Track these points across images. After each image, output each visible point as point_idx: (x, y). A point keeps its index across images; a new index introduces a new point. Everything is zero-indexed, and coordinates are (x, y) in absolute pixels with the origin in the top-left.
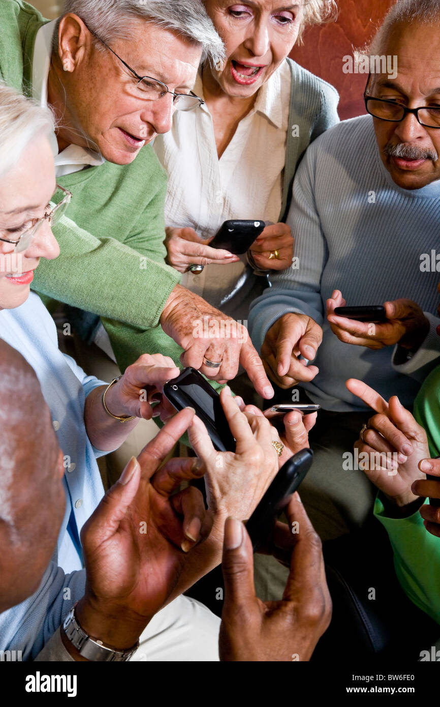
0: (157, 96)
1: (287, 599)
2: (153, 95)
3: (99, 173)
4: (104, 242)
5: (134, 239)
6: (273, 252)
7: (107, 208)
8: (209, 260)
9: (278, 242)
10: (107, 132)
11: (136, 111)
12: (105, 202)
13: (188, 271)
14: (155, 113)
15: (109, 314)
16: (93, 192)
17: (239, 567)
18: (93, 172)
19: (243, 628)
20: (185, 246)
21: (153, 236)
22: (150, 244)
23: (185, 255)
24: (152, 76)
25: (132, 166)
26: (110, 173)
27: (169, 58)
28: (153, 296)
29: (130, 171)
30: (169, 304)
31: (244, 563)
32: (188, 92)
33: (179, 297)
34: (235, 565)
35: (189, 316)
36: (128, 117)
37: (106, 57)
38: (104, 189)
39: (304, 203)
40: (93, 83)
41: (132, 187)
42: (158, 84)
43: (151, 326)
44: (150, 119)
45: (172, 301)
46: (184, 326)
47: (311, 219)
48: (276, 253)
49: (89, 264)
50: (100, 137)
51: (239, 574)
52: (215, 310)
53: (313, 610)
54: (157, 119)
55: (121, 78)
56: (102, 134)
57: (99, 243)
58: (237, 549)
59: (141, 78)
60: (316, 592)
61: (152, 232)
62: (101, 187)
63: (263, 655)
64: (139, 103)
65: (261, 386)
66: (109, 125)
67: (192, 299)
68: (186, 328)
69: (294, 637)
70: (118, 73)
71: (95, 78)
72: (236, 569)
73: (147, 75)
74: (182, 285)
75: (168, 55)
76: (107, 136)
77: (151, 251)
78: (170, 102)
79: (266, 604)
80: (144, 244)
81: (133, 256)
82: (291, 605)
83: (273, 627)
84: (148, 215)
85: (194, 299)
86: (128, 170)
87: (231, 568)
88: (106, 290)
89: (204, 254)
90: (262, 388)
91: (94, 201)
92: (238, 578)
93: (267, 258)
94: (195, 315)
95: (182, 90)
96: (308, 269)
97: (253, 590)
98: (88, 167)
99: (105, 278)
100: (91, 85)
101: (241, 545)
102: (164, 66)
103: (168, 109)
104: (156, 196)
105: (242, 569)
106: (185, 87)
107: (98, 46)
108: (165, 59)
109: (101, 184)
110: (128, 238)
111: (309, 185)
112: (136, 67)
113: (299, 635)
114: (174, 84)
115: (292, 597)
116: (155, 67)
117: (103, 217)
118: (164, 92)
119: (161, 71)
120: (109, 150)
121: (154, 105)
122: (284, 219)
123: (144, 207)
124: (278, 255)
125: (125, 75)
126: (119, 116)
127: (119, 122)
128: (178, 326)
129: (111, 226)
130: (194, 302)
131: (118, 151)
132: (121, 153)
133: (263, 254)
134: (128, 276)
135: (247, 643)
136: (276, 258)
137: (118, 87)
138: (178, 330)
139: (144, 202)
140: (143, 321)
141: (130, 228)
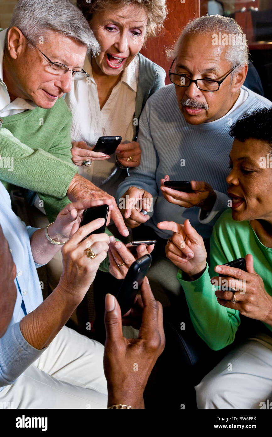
0: (63, 73)
1: (140, 338)
2: (61, 72)
3: (34, 113)
4: (36, 151)
5: (53, 149)
6: (129, 158)
7: (39, 132)
8: (93, 158)
9: (132, 153)
10: (36, 92)
11: (52, 80)
12: (37, 129)
13: (83, 165)
14: (62, 82)
15: (39, 190)
16: (31, 123)
17: (113, 321)
18: (30, 113)
19: (116, 354)
20: (80, 152)
21: (64, 147)
22: (63, 151)
23: (80, 156)
24: (60, 62)
25: (52, 109)
26: (40, 113)
27: (69, 52)
28: (63, 180)
29: (51, 112)
30: (72, 184)
31: (116, 319)
32: (80, 70)
33: (77, 180)
34: (111, 320)
35: (83, 191)
36: (47, 83)
37: (34, 51)
38: (37, 122)
39: (145, 132)
40: (27, 65)
41: (53, 120)
42: (63, 66)
43: (62, 196)
44: (59, 85)
45: (74, 183)
46: (80, 197)
47: (149, 141)
48: (131, 158)
49: (27, 163)
50: (32, 94)
51: (113, 325)
52: (98, 188)
53: (154, 343)
54: (63, 85)
55: (43, 62)
56: (34, 93)
57: (33, 151)
58: (112, 311)
59: (53, 63)
60: (155, 334)
61: (64, 145)
62: (35, 121)
63: (127, 368)
64: (53, 76)
65: (122, 229)
66: (37, 88)
67: (85, 182)
68: (81, 198)
69: (144, 358)
70: (41, 60)
71: (28, 63)
72: (112, 322)
73: (57, 61)
74: (79, 174)
75: (68, 51)
76: (36, 93)
77: (64, 155)
78: (70, 76)
79: (129, 341)
80: (59, 151)
81: (51, 158)
82: (142, 341)
83: (132, 353)
84: (61, 135)
85: (86, 182)
86: (50, 111)
87: (109, 321)
88: (37, 177)
89: (90, 155)
90: (122, 231)
91: (31, 129)
92: (113, 327)
93: (126, 161)
94: (86, 190)
95: (77, 69)
96: (148, 168)
97: (121, 333)
98: (27, 111)
99: (36, 170)
100: (26, 66)
101: (114, 309)
102: (66, 57)
103: (69, 80)
104: (66, 125)
105: (115, 322)
106: (78, 67)
107: (29, 45)
108: (67, 52)
109: (35, 119)
110: (50, 148)
111: (147, 122)
112: (51, 57)
113: (146, 357)
114: (72, 66)
115: (143, 337)
116: (61, 57)
117: (36, 137)
118: (66, 71)
119: (65, 59)
120: (38, 101)
121: (61, 78)
122: (135, 139)
123: (59, 132)
124: (132, 159)
125: (45, 62)
126: (42, 83)
127: (42, 86)
128: (77, 196)
129: (41, 142)
130: (86, 184)
131: (44, 102)
132: (45, 102)
133: (123, 158)
134: (49, 170)
135: (118, 361)
136: (131, 160)
137: (41, 68)
138: (77, 199)
139: (59, 129)
140: (57, 194)
141: (52, 143)
